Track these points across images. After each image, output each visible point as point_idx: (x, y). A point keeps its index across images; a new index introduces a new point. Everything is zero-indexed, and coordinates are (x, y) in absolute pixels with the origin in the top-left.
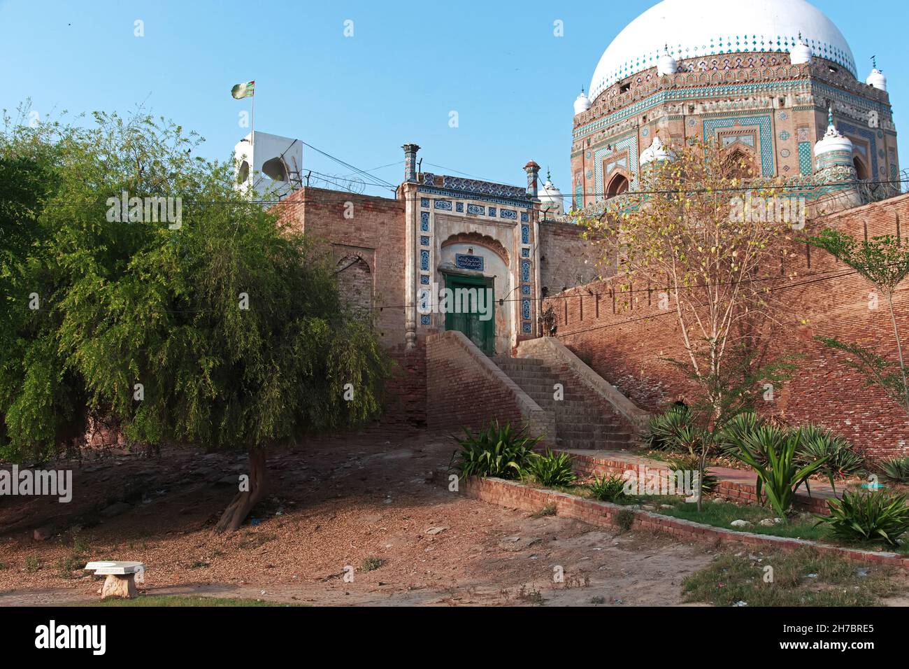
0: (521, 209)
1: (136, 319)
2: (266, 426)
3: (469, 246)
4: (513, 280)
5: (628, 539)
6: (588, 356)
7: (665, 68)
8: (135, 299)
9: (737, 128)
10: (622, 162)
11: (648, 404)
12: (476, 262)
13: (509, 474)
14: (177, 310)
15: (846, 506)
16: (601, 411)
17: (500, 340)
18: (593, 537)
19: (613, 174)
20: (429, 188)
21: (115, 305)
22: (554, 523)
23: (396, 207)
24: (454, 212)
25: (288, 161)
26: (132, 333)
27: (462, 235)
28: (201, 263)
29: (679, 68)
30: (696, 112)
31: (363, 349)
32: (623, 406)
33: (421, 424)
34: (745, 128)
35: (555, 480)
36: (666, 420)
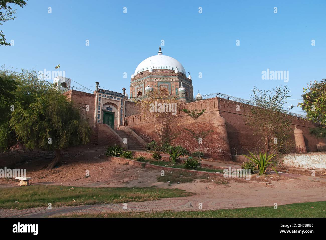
0: (121, 98)
1: (30, 119)
2: (62, 145)
3: (109, 105)
4: (119, 113)
5: (145, 169)
6: (134, 130)
7: (150, 71)
8: (30, 114)
9: (164, 84)
10: (141, 89)
11: (147, 140)
12: (111, 109)
13: (118, 156)
14: (41, 117)
15: (188, 162)
16: (137, 142)
17: (115, 126)
18: (137, 169)
19: (139, 91)
20: (101, 92)
21: (25, 115)
22: (128, 166)
23: (93, 96)
24: (106, 98)
25: (67, 83)
26: (29, 122)
27: (108, 103)
28: (48, 106)
29: (153, 71)
30: (156, 80)
31: (87, 128)
32: (142, 141)
33: (96, 144)
34: (166, 84)
35: (128, 157)
36: (151, 144)
